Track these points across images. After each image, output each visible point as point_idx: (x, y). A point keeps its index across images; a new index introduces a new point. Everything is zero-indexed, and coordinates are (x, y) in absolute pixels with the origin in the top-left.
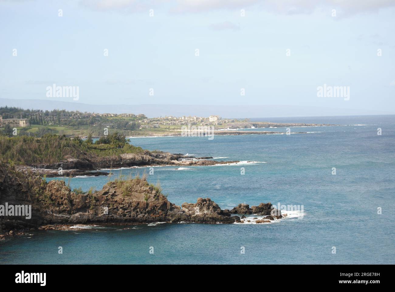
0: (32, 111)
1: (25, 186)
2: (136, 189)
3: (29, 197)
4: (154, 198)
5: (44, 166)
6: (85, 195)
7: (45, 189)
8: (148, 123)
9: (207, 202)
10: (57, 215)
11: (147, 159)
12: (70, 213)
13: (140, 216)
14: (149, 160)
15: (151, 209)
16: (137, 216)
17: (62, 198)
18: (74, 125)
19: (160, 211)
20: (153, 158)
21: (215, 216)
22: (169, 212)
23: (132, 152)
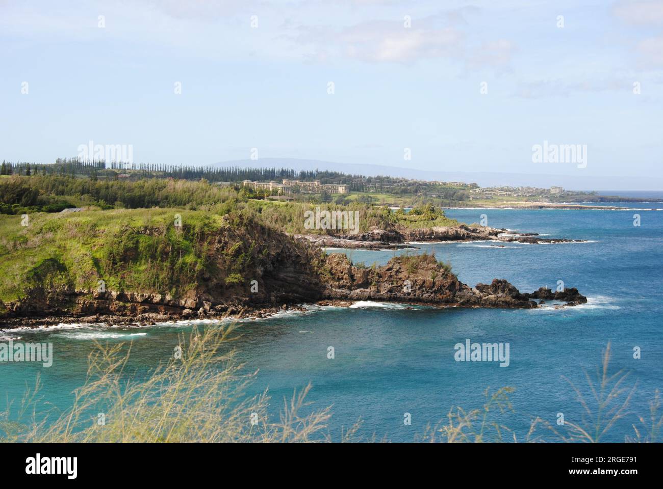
0: (355, 176)
1: (303, 258)
2: (423, 266)
3: (308, 269)
4: (442, 276)
5: (347, 236)
6: (368, 270)
7: (325, 261)
8: (480, 193)
9: (502, 284)
10: (337, 290)
11: (462, 233)
12: (350, 288)
13: (426, 295)
14: (464, 235)
15: (438, 289)
16: (422, 295)
17: (342, 272)
18: (396, 193)
19: (447, 291)
20: (468, 232)
21: (508, 300)
22: (458, 293)
23: (445, 225)
